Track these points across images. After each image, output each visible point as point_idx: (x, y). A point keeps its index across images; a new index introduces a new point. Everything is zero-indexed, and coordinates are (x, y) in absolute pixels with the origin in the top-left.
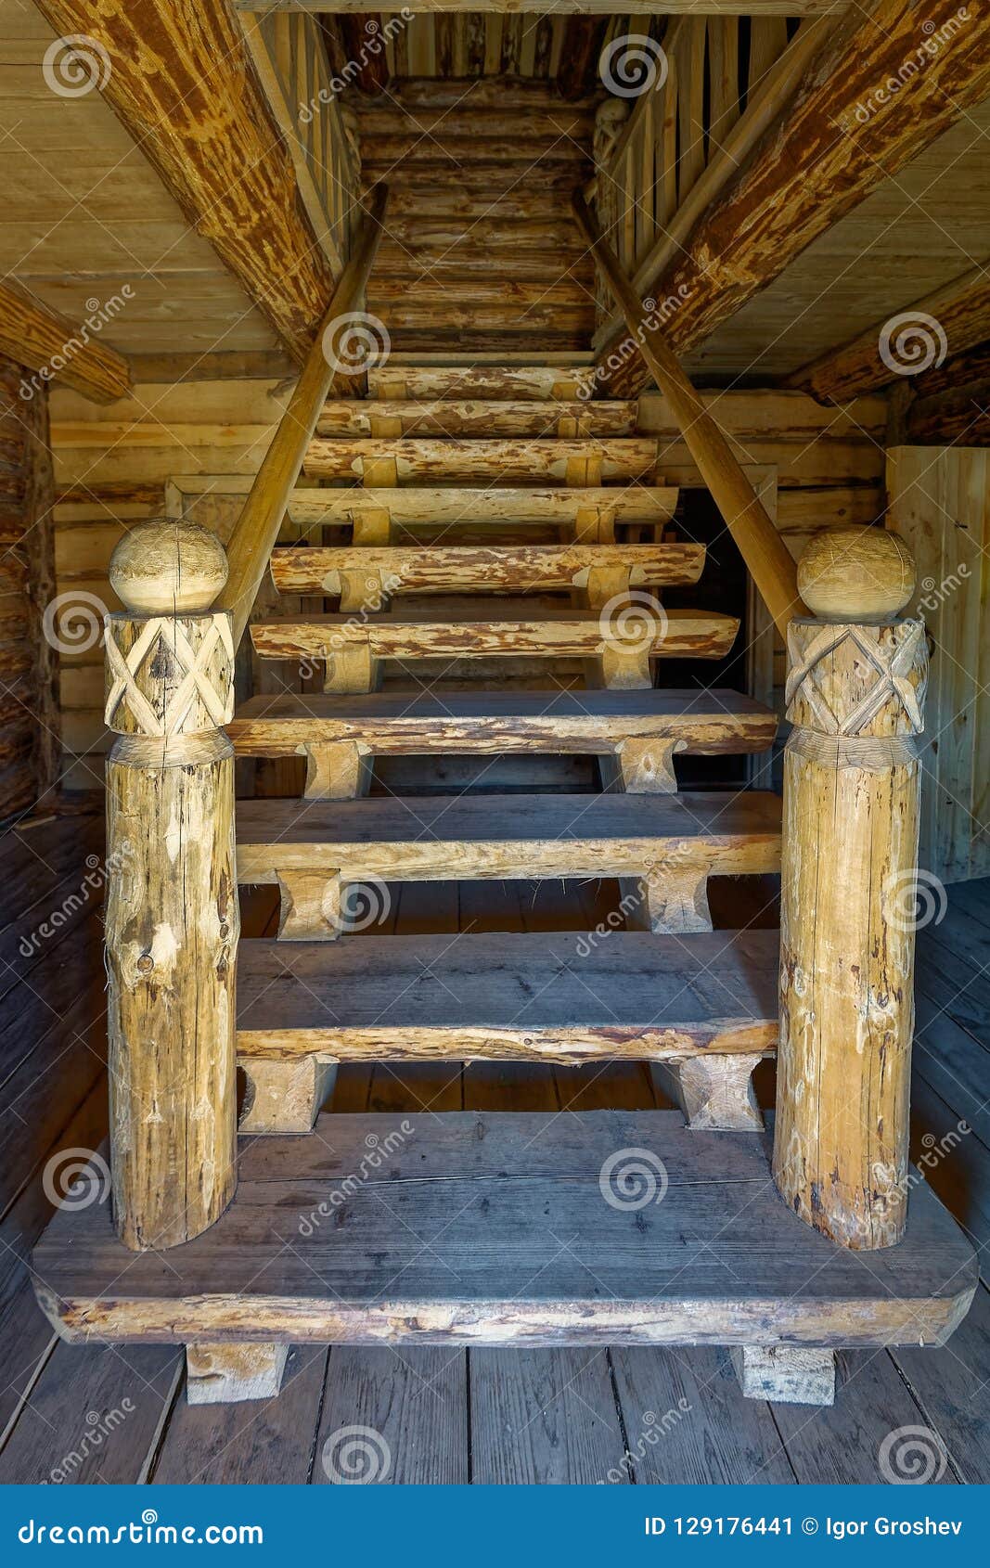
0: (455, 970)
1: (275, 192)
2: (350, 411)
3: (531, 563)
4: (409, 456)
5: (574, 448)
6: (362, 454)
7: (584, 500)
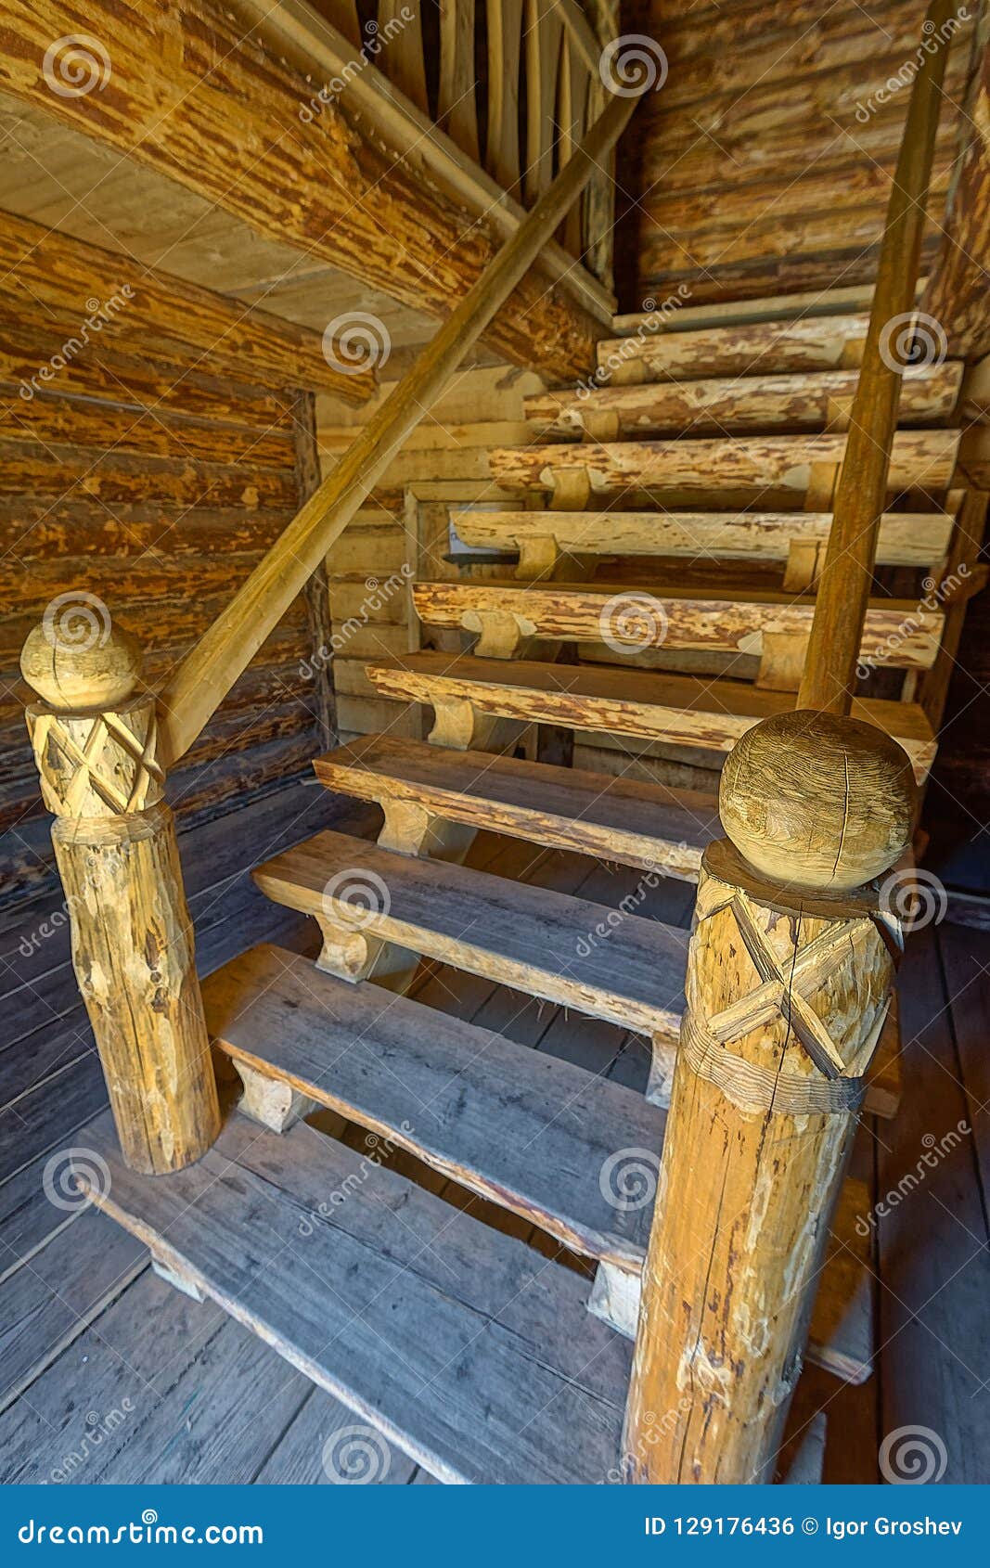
0: (418, 1057)
1: (309, 170)
2: (558, 405)
3: (681, 621)
4: (600, 465)
5: (822, 449)
6: (550, 464)
7: (798, 530)
